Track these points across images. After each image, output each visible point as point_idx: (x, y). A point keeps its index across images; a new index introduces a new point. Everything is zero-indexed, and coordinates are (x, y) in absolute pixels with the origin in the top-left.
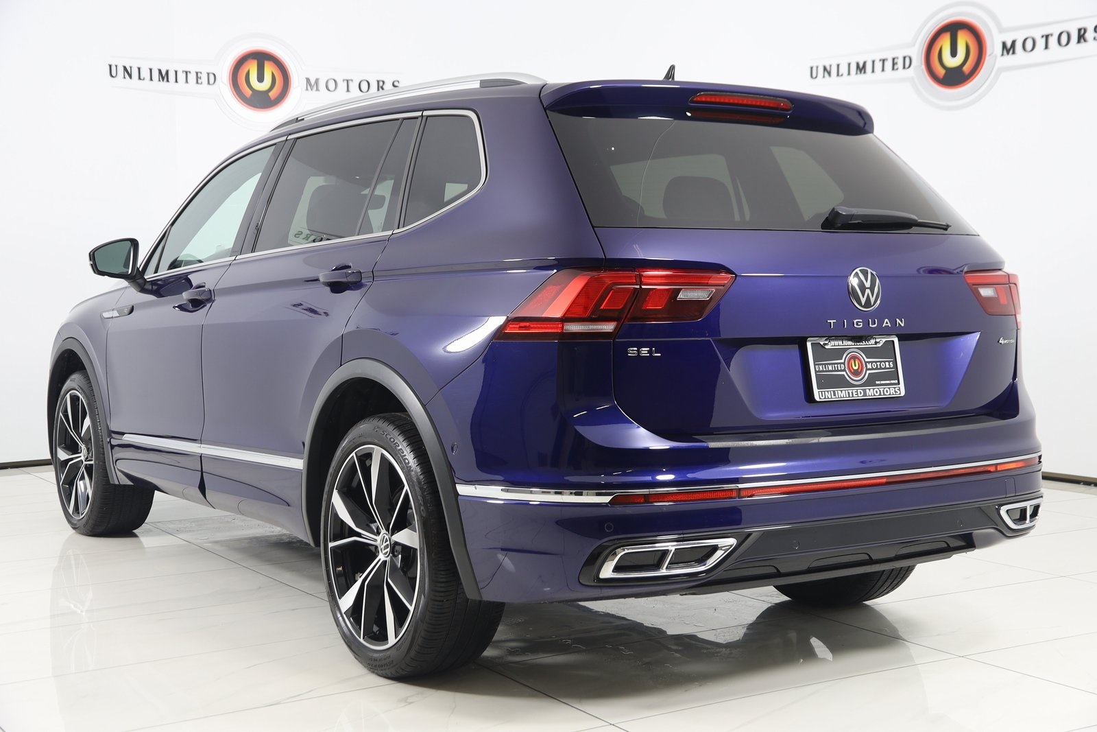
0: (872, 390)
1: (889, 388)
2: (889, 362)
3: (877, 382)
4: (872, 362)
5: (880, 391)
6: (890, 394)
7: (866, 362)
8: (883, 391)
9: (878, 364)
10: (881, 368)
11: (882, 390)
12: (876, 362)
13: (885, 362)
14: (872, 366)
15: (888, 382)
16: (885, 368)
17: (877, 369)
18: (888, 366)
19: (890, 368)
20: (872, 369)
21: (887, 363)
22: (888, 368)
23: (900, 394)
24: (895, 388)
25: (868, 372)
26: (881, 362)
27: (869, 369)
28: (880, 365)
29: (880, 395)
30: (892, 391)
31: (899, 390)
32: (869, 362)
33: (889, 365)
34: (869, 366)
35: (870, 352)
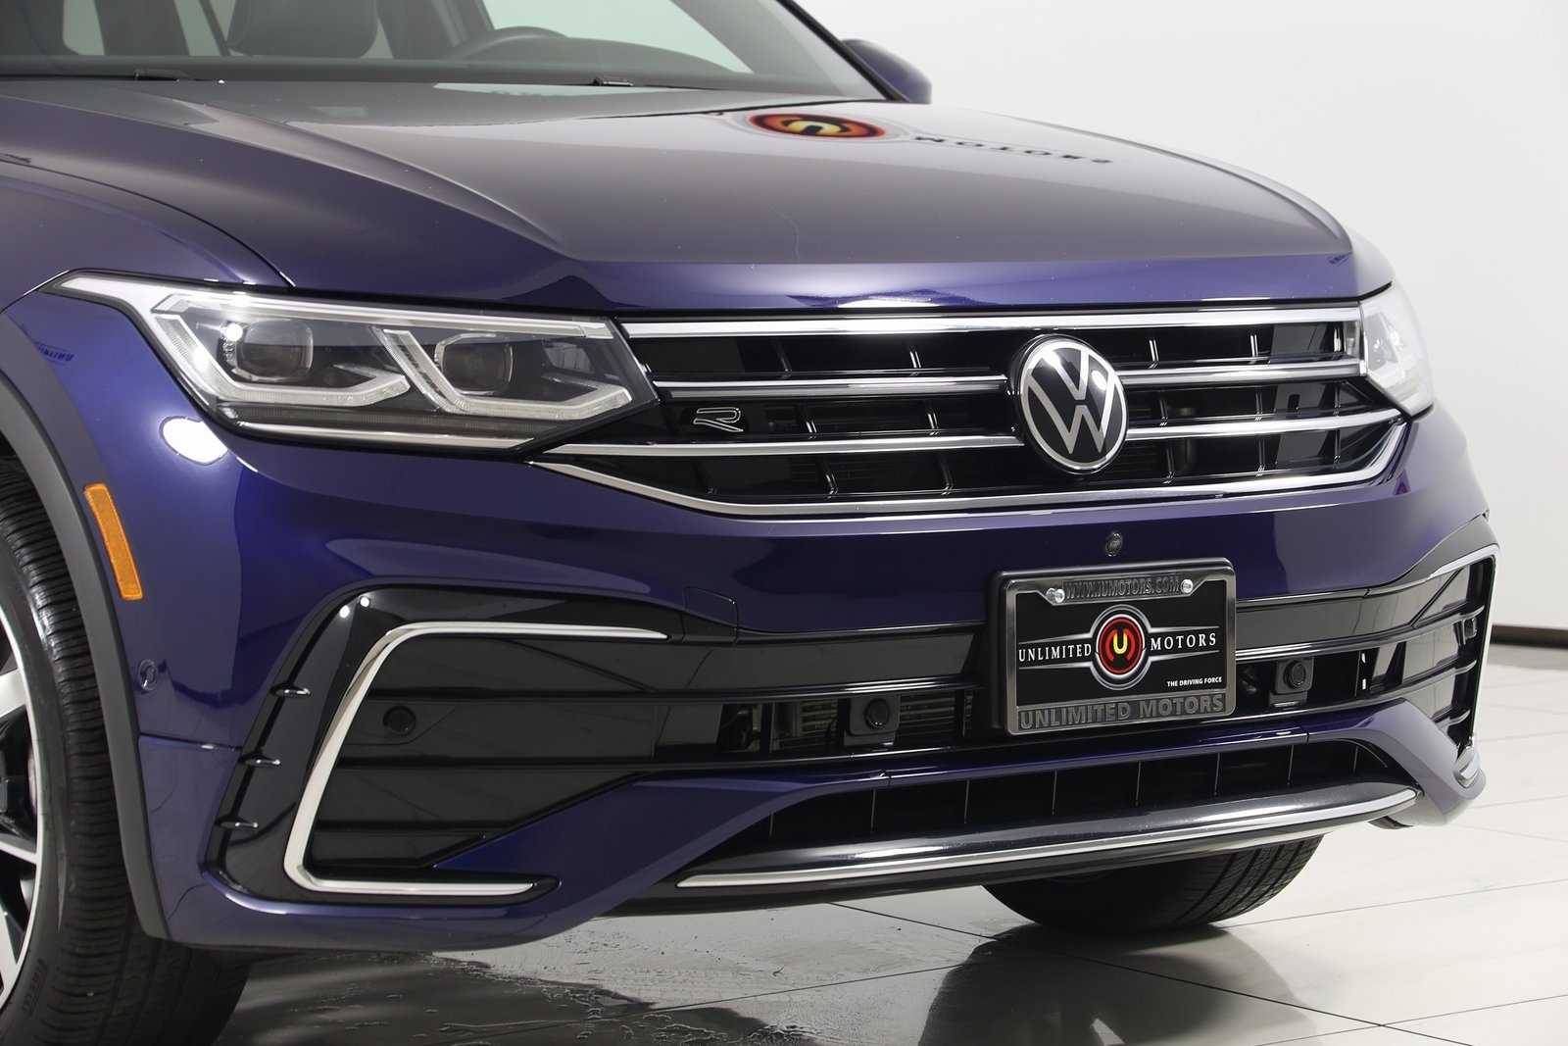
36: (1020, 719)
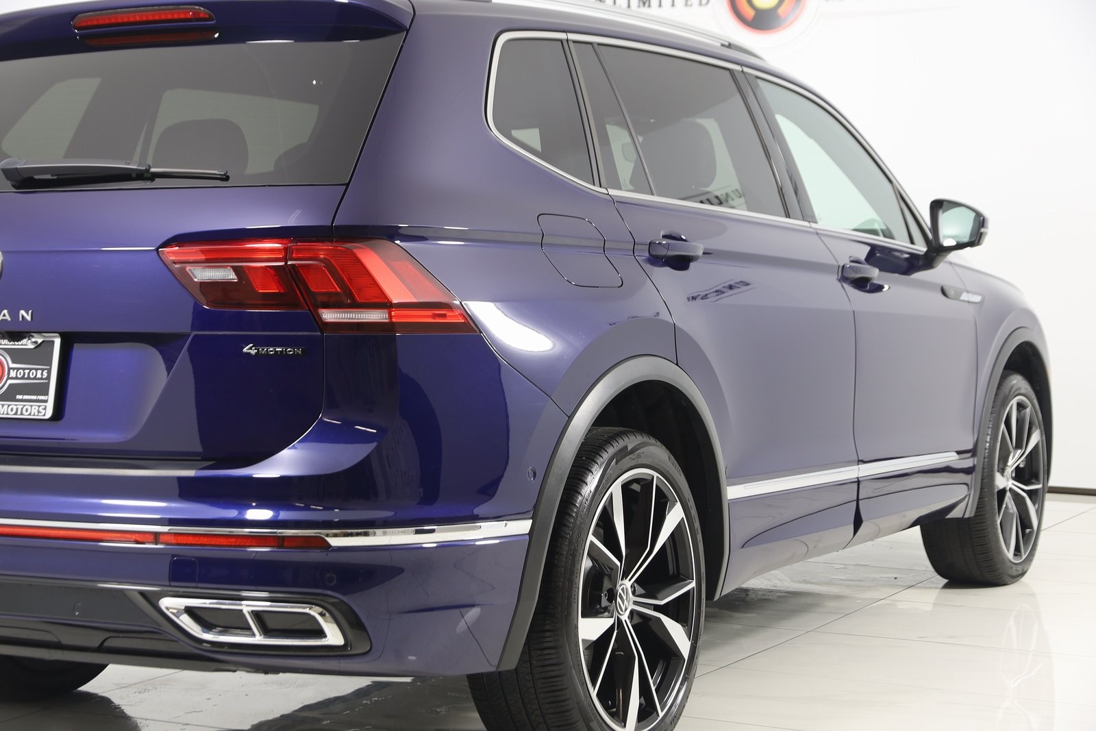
0: (6, 407)
1: (31, 406)
2: (43, 370)
3: (19, 397)
4: (18, 369)
5: (17, 409)
6: (30, 414)
7: (9, 369)
8: (22, 409)
9: (27, 371)
10: (29, 378)
11: (20, 407)
12: (24, 369)
13: (36, 370)
14: (16, 373)
15: (34, 397)
16: (35, 378)
17: (23, 378)
18: (39, 376)
19: (41, 379)
20: (16, 378)
21: (39, 372)
22: (38, 379)
23: (44, 415)
24: (39, 406)
25: (10, 382)
26: (31, 369)
27: (12, 378)
28: (29, 373)
29: (16, 414)
30: (35, 410)
31: (45, 409)
32: (14, 369)
33: (42, 374)
34: (13, 374)
35: (17, 356)
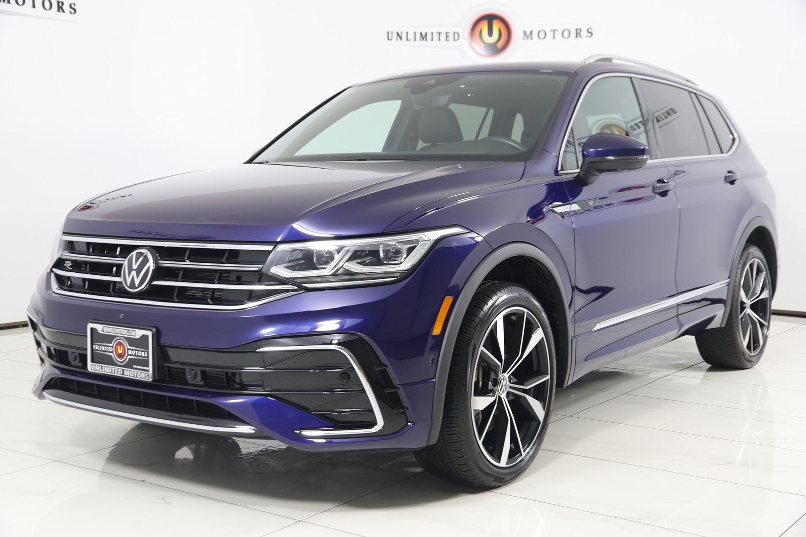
36: (92, 367)
